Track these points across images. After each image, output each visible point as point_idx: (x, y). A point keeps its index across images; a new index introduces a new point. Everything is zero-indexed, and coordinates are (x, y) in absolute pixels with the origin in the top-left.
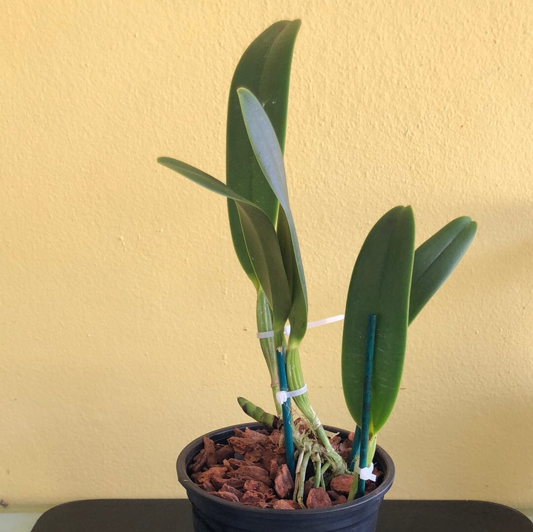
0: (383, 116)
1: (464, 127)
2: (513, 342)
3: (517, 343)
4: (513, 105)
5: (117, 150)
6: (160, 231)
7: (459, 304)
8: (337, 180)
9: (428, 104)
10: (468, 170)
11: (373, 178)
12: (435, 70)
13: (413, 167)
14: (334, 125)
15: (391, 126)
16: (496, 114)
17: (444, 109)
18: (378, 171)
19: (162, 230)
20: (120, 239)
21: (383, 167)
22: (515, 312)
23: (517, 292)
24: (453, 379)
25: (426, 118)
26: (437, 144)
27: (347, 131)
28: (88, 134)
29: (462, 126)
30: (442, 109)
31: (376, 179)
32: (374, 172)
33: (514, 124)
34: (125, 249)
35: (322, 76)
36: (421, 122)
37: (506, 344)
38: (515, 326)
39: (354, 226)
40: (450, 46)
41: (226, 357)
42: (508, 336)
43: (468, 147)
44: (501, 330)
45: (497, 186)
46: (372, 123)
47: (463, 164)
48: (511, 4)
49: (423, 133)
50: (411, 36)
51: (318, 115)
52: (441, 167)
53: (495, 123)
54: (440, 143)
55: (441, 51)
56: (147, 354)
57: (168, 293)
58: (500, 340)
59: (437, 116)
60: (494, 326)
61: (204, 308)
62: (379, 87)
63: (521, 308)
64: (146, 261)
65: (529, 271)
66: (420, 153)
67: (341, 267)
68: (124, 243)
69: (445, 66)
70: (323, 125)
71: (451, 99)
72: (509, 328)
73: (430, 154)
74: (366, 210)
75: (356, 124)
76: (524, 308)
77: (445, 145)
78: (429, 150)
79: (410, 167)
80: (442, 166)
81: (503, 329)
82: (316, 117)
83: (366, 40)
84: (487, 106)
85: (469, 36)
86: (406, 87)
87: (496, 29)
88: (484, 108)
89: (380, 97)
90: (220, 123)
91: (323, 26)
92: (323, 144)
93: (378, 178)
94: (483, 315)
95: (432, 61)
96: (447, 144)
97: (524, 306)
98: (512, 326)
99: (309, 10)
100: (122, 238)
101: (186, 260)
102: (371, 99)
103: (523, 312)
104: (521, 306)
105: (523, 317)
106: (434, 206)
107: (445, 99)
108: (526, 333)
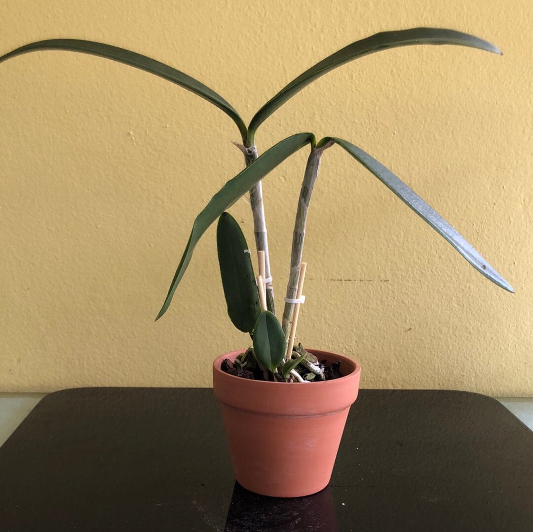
2: (485, 236)
3: (489, 238)
4: (483, 14)
6: (166, 127)
7: (437, 199)
8: (326, 82)
9: (407, 13)
10: (443, 74)
11: (359, 80)
13: (395, 71)
14: (325, 31)
17: (422, 17)
18: (363, 74)
19: (168, 126)
20: (129, 134)
21: (368, 70)
22: (486, 208)
23: (488, 188)
24: (432, 271)
27: (335, 37)
28: (103, 35)
30: (420, 18)
31: (362, 81)
32: (360, 75)
33: (484, 31)
34: (135, 144)
37: (479, 238)
38: (487, 221)
39: (342, 125)
42: (481, 231)
44: (475, 224)
45: (469, 89)
46: (358, 30)
47: (439, 68)
51: (310, 22)
52: (419, 71)
56: (152, 245)
57: (172, 185)
58: (473, 234)
60: (468, 221)
61: (205, 200)
63: (492, 205)
64: (153, 155)
65: (499, 169)
67: (330, 163)
68: (133, 138)
70: (314, 31)
71: (428, 8)
72: (481, 223)
73: (409, 59)
74: (353, 109)
75: (344, 31)
76: (495, 204)
78: (409, 55)
79: (392, 71)
80: (420, 70)
81: (476, 224)
82: (308, 22)
84: (460, 15)
88: (457, 17)
89: (365, 6)
90: (222, 27)
92: (314, 48)
93: (363, 80)
94: (458, 210)
96: (424, 50)
97: (494, 202)
98: (484, 221)
100: (131, 133)
101: (189, 155)
102: (357, 8)
103: (493, 207)
104: (492, 202)
105: (494, 212)
106: (414, 107)
107: (422, 8)
108: (497, 228)
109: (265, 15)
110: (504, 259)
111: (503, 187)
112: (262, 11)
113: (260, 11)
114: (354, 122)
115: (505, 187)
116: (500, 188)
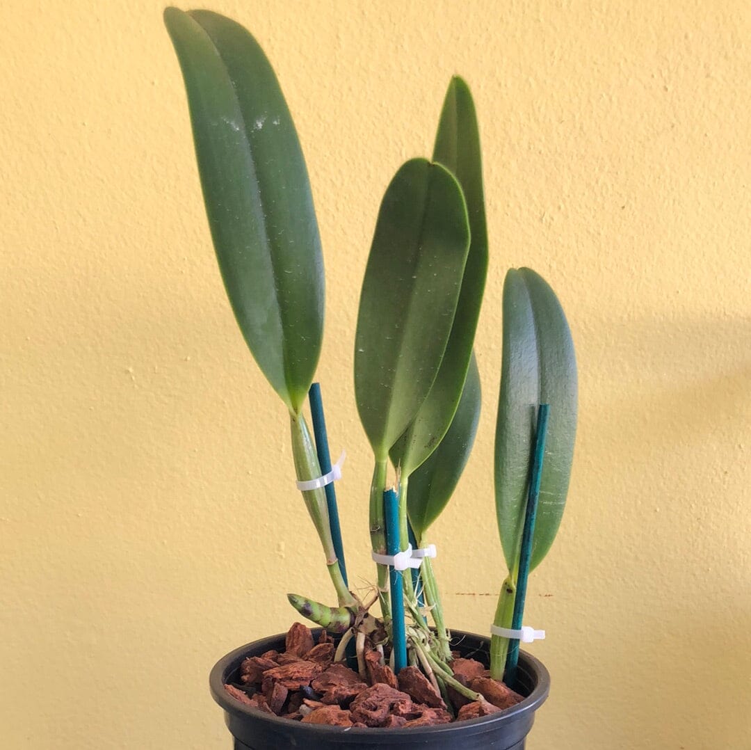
0: (509, 193)
1: (627, 208)
2: (711, 524)
3: (718, 527)
4: (696, 176)
5: (126, 244)
6: (186, 360)
7: (629, 468)
9: (573, 176)
10: (634, 268)
11: (496, 283)
12: (581, 128)
13: (554, 266)
15: (520, 208)
16: (672, 189)
17: (597, 182)
19: (189, 358)
20: (128, 372)
22: (712, 479)
23: (715, 448)
24: (623, 580)
25: (571, 196)
26: (589, 232)
28: (84, 220)
29: (623, 207)
30: (593, 183)
32: (498, 273)
33: (699, 204)
34: (136, 386)
35: (420, 137)
36: (564, 201)
37: (701, 528)
38: (713, 500)
40: (602, 95)
41: (283, 547)
42: (704, 515)
43: (633, 237)
44: (693, 505)
45: (678, 292)
46: (493, 203)
47: (628, 261)
48: (686, 37)
49: (568, 217)
50: (545, 82)
52: (594, 265)
53: (671, 202)
54: (592, 231)
55: (589, 101)
56: (165, 542)
57: (197, 450)
58: (691, 521)
59: (587, 194)
60: (682, 500)
61: (250, 472)
62: (502, 152)
63: (722, 474)
64: (166, 404)
65: (731, 417)
66: (563, 246)
68: (133, 378)
69: (596, 123)
71: (606, 169)
72: (704, 504)
73: (578, 247)
76: (726, 473)
77: (599, 234)
78: (577, 242)
79: (550, 266)
80: (596, 264)
81: (696, 504)
83: (482, 86)
84: (659, 178)
85: (628, 80)
86: (540, 153)
87: (667, 71)
88: (654, 181)
89: (503, 166)
91: (419, 69)
94: (664, 483)
95: (577, 116)
96: (602, 233)
97: (725, 470)
98: (709, 500)
99: (399, 47)
100: (131, 370)
101: (224, 403)
102: (491, 170)
103: (724, 479)
104: (722, 470)
105: (725, 487)
106: (587, 323)
107: (597, 169)
108: (731, 511)
109: (343, 184)
110: (744, 561)
111: (740, 446)
112: (337, 179)
113: (334, 180)
114: (490, 349)
115: (742, 446)
116: (734, 448)
